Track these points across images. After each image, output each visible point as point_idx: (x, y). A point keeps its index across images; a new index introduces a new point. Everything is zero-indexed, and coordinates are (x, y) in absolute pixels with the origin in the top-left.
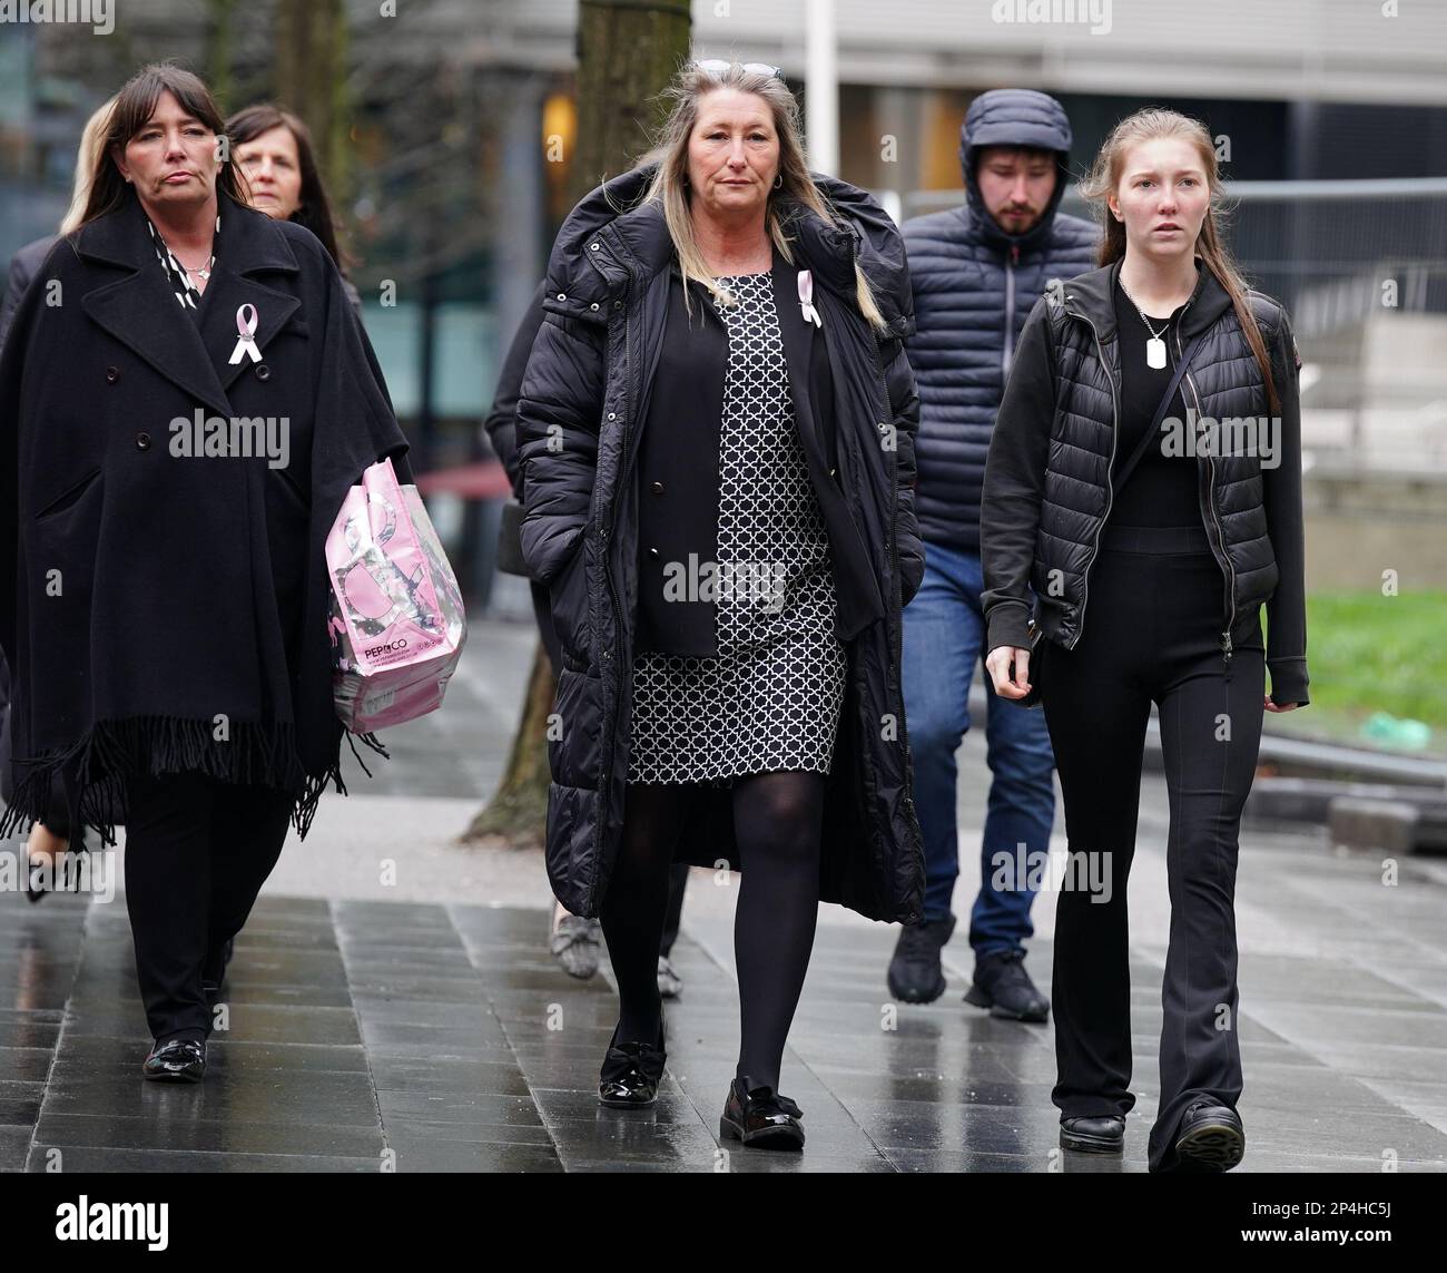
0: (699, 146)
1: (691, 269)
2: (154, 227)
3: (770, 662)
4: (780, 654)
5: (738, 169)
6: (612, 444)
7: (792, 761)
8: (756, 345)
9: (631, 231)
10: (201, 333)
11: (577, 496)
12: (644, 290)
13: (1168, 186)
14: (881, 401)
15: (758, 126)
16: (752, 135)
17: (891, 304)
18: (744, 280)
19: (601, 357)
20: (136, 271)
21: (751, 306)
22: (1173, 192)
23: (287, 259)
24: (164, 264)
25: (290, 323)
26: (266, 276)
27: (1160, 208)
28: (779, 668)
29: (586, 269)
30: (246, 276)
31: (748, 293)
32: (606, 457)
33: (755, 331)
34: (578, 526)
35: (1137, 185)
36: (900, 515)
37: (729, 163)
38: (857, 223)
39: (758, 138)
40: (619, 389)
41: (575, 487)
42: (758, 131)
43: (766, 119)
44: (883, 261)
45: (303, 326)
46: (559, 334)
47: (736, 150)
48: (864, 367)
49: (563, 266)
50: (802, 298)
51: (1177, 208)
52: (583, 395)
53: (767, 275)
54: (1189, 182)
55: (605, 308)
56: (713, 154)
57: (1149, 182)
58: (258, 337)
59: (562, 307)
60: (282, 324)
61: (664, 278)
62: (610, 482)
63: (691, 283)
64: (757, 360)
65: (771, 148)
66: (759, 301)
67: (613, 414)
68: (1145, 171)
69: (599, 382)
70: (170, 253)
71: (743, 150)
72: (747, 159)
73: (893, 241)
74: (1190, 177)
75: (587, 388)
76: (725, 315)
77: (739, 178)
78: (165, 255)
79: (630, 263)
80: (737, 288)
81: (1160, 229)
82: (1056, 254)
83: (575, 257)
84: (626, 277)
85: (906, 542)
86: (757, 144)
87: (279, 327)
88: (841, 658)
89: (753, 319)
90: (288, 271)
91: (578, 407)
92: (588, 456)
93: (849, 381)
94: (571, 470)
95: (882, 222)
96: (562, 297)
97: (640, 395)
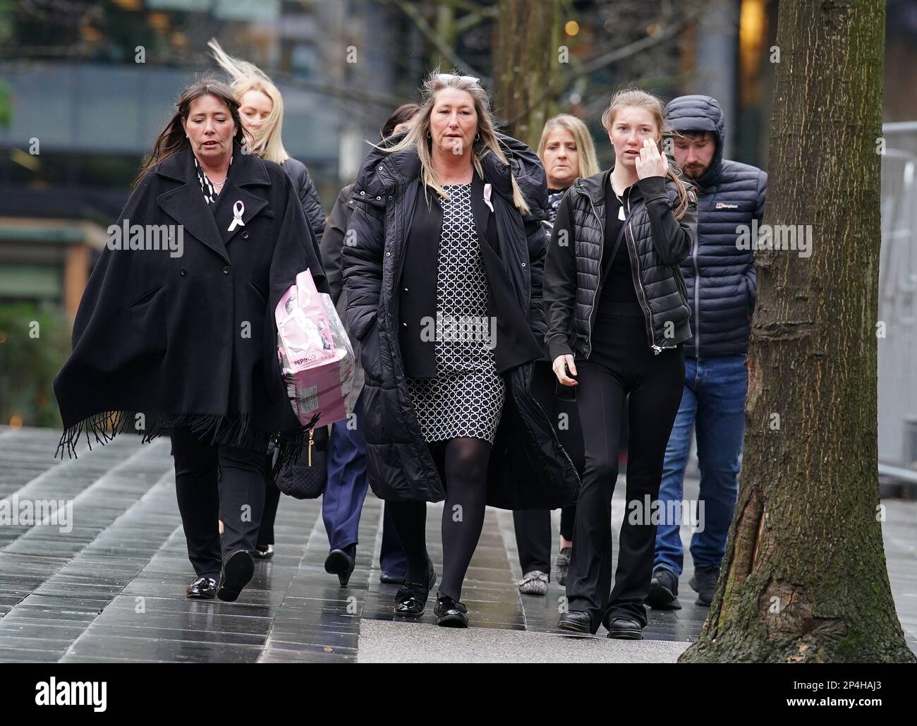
0: (435, 116)
1: (429, 181)
2: (197, 161)
3: (465, 382)
4: (470, 378)
5: (455, 128)
6: (389, 269)
7: (472, 433)
8: (457, 220)
9: (399, 160)
10: (215, 216)
11: (373, 295)
12: (404, 191)
13: (633, 131)
14: (524, 252)
15: (465, 106)
16: (463, 112)
17: (534, 203)
18: (455, 187)
19: (383, 224)
20: (184, 184)
21: (457, 200)
22: (636, 135)
23: (264, 178)
24: (201, 181)
25: (263, 210)
26: (252, 187)
27: (628, 142)
28: (469, 385)
29: (375, 179)
30: (242, 187)
31: (456, 194)
32: (387, 275)
33: (457, 213)
34: (375, 310)
35: (619, 128)
36: (533, 311)
37: (450, 125)
38: (520, 161)
39: (466, 113)
40: (391, 240)
41: (372, 291)
42: (466, 110)
43: (470, 104)
44: (531, 180)
45: (271, 213)
46: (362, 212)
47: (453, 119)
48: (516, 234)
49: (363, 177)
50: (485, 197)
51: (637, 143)
52: (374, 244)
53: (468, 185)
54: (645, 130)
55: (384, 199)
56: (442, 120)
57: (625, 128)
58: (243, 217)
59: (362, 198)
60: (258, 211)
61: (416, 184)
62: (389, 289)
63: (429, 188)
64: (456, 227)
65: (473, 118)
66: (462, 198)
67: (389, 253)
68: (623, 122)
69: (382, 236)
70: (205, 175)
71: (457, 118)
72: (459, 123)
73: (538, 171)
74: (645, 127)
75: (375, 240)
76: (443, 204)
77: (454, 133)
78: (202, 176)
79: (397, 177)
80: (451, 191)
81: (627, 152)
82: (724, 186)
83: (371, 173)
84: (394, 183)
85: (537, 325)
86: (465, 117)
87: (256, 213)
88: (501, 384)
89: (458, 207)
90: (264, 185)
91: (372, 250)
92: (378, 275)
93: (508, 242)
94: (369, 281)
95: (533, 161)
96: (363, 193)
97: (402, 242)
